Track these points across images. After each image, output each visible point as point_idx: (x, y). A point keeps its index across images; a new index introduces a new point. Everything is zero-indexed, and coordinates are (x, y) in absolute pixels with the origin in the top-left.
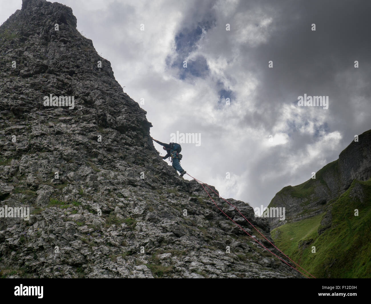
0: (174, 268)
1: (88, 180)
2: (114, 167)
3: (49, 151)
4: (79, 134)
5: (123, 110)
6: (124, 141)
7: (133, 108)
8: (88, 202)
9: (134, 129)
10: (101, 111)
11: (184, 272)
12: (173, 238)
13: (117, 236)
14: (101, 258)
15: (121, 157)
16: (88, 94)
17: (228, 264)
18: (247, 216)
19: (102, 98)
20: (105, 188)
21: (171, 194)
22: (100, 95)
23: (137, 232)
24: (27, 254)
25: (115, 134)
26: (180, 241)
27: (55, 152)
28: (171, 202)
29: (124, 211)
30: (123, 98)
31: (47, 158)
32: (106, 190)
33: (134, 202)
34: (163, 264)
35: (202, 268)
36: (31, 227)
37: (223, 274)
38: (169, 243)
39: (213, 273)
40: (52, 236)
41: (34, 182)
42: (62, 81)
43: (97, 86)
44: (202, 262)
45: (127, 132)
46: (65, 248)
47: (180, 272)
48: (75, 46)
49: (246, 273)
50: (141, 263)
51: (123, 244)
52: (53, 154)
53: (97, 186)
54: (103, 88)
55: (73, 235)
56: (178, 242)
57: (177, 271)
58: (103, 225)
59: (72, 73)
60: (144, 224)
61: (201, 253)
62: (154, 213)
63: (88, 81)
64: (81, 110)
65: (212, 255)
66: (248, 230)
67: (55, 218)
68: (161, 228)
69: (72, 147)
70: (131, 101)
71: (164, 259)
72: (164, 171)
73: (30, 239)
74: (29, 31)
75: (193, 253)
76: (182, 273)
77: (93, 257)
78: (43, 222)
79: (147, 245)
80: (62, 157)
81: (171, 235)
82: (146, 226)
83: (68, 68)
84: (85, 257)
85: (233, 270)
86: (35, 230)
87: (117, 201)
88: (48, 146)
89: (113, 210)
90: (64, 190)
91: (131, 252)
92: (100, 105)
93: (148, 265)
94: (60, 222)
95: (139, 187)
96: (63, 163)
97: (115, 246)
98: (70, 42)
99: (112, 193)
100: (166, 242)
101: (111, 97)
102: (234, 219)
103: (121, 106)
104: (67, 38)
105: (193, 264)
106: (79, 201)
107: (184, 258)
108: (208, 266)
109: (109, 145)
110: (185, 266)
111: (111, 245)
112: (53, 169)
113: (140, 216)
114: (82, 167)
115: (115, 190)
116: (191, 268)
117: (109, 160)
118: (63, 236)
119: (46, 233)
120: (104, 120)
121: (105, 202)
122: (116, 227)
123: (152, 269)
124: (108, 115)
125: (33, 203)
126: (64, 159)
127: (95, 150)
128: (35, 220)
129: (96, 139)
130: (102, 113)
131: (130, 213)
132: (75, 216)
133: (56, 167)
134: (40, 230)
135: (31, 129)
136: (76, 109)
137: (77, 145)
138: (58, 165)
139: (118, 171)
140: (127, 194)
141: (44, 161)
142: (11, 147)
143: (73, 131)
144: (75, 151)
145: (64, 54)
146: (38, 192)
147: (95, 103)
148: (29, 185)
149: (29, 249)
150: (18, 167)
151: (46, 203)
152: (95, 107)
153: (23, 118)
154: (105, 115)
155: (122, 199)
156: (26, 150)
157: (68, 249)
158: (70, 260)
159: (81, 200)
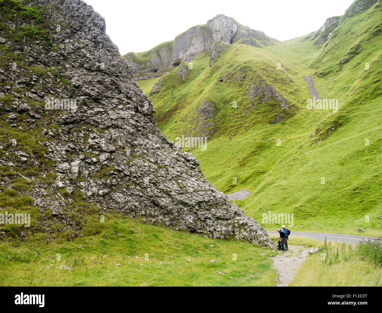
1: (143, 146)
2: (148, 138)
3: (122, 128)
4: (130, 118)
6: (146, 122)
8: (148, 158)
9: (149, 115)
11: (187, 187)
13: (164, 174)
14: (162, 182)
15: (149, 132)
16: (128, 93)
17: (197, 184)
18: (194, 162)
19: (136, 97)
20: (151, 151)
21: (169, 151)
22: (135, 95)
23: (169, 172)
24: (133, 178)
25: (143, 118)
27: (126, 130)
28: (172, 156)
29: (162, 162)
30: (145, 98)
31: (123, 133)
33: (165, 159)
35: (191, 186)
36: (132, 167)
37: (197, 188)
40: (143, 173)
41: (122, 145)
42: (114, 81)
43: (132, 89)
44: (191, 184)
45: (147, 116)
49: (203, 187)
50: (175, 184)
51: (166, 177)
52: (124, 130)
53: (148, 149)
55: (149, 172)
56: (182, 176)
58: (158, 169)
59: (117, 76)
60: (171, 169)
61: (189, 180)
63: (127, 84)
64: (126, 102)
65: (192, 181)
67: (141, 165)
68: (176, 171)
71: (181, 183)
72: (163, 138)
73: (134, 173)
74: (77, 27)
75: (187, 180)
77: (159, 181)
78: (136, 166)
79: (174, 177)
80: (129, 132)
81: (180, 174)
83: (116, 74)
84: (156, 181)
85: (199, 186)
86: (134, 169)
87: (158, 157)
88: (121, 126)
89: (158, 161)
90: (136, 150)
91: (170, 179)
92: (136, 101)
93: (177, 185)
94: (143, 167)
95: (161, 150)
97: (164, 177)
98: (112, 51)
99: (154, 153)
100: (179, 176)
101: (140, 97)
102: (190, 162)
104: (110, 49)
106: (143, 156)
107: (185, 182)
108: (193, 185)
109: (143, 125)
110: (187, 185)
111: (162, 176)
113: (169, 165)
114: (138, 138)
117: (146, 134)
118: (147, 173)
119: (139, 171)
120: (137, 109)
121: (154, 158)
122: (162, 170)
123: (179, 186)
124: (139, 107)
125: (125, 156)
126: (130, 134)
127: (139, 128)
128: (133, 165)
129: (137, 121)
130: (136, 105)
131: (164, 163)
132: (146, 164)
133: (128, 138)
134: (136, 169)
135: (107, 112)
136: (123, 101)
137: (133, 126)
138: (129, 137)
139: (151, 140)
140: (160, 154)
141: (122, 134)
142: (103, 123)
143: (128, 117)
144: (133, 130)
145: (112, 63)
146: (126, 150)
147: (133, 99)
148: (121, 147)
149: (134, 176)
150: (111, 136)
151: (131, 156)
152: (132, 101)
153: (99, 102)
154: (137, 106)
155: (160, 157)
156: (111, 126)
157: (150, 178)
158: (152, 182)
159: (145, 156)
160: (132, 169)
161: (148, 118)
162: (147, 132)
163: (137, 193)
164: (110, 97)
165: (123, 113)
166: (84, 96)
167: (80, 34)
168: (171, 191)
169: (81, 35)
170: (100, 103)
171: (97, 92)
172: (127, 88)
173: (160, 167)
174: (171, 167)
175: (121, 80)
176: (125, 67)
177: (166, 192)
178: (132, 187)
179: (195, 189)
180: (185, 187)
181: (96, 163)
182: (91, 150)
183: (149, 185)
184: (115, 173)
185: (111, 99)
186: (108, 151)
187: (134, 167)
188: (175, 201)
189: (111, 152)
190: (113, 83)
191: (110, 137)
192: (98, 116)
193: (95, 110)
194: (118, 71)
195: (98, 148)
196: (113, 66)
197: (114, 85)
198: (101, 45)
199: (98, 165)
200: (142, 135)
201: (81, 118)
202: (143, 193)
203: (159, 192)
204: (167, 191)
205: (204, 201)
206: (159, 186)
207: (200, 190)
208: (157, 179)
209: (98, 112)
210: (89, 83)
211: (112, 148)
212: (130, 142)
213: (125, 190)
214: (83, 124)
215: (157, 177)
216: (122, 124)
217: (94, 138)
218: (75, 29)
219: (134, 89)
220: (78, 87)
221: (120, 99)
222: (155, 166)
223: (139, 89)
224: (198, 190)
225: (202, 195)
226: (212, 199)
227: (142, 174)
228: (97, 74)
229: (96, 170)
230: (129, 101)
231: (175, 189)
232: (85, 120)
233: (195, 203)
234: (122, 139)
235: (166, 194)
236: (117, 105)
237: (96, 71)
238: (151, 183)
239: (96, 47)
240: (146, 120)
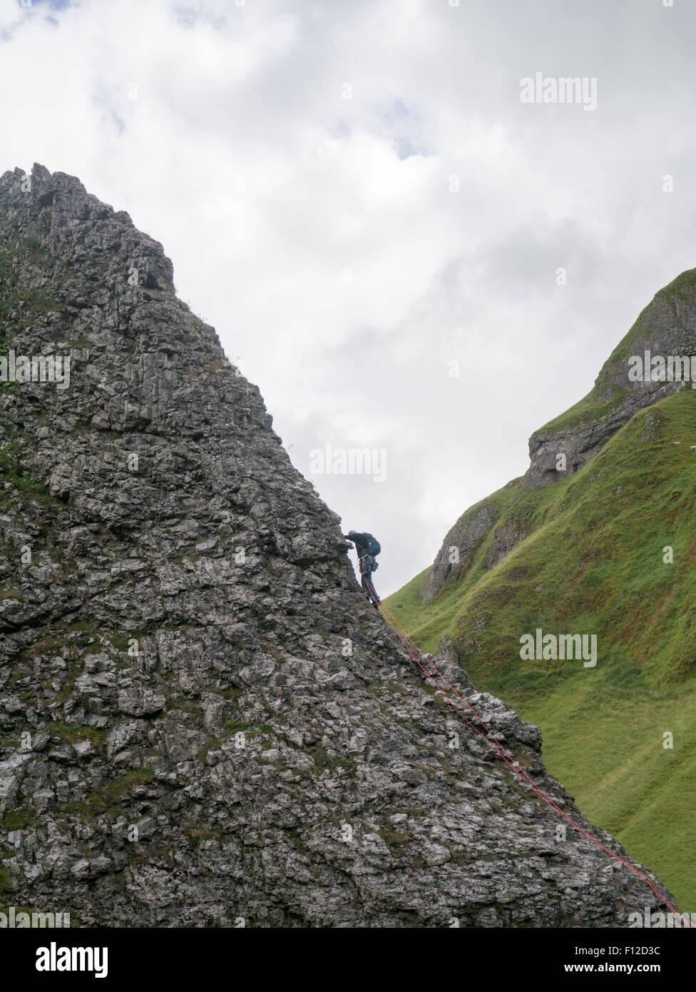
0: (412, 836)
1: (272, 684)
2: (305, 649)
3: (199, 625)
4: (237, 583)
5: (303, 524)
6: (310, 587)
7: (320, 517)
8: (283, 727)
9: (323, 560)
10: (264, 526)
11: (424, 841)
12: (407, 790)
13: (335, 788)
14: (320, 822)
15: (312, 626)
16: (236, 490)
17: (477, 829)
18: (509, 730)
20: (302, 701)
21: (395, 695)
22: (258, 495)
23: (359, 782)
24: (218, 810)
25: (293, 575)
26: (416, 795)
27: (211, 628)
28: (397, 715)
29: (336, 743)
30: (300, 500)
31: (198, 640)
32: (304, 704)
33: (349, 728)
34: (398, 830)
35: (445, 836)
36: (213, 769)
37: (471, 844)
38: (402, 797)
39: (459, 844)
40: (248, 788)
41: (193, 688)
42: (183, 457)
43: (250, 472)
44: (446, 827)
45: (312, 567)
46: (269, 806)
47: (420, 840)
48: (192, 364)
49: (499, 842)
50: (370, 830)
51: (343, 800)
52: (206, 631)
53: (289, 695)
54: (261, 476)
55: (275, 785)
56: (414, 797)
57: (416, 839)
58: (312, 769)
59: (197, 437)
60: (367, 769)
61: (444, 811)
62: (379, 749)
63: (231, 458)
64: (229, 523)
65: (457, 815)
66: (508, 753)
67: (246, 760)
68: (390, 775)
69: (235, 615)
70: (314, 503)
71: (399, 823)
72: (380, 642)
73: (218, 789)
74: (79, 296)
75: (434, 812)
76: (422, 842)
77: (309, 821)
78: (229, 763)
79: (375, 801)
80: (223, 637)
81: (405, 787)
82: (371, 772)
83: (190, 429)
84: (299, 818)
85: (483, 838)
86: (220, 776)
87: (323, 724)
88: (196, 615)
89: (320, 740)
90: (241, 701)
91: (355, 811)
92: (263, 517)
93: (380, 833)
94: (254, 767)
95: (349, 692)
96: (226, 649)
97: (334, 802)
98: (179, 353)
99: (313, 709)
100: (398, 796)
101: (279, 497)
102: (489, 735)
103: (298, 516)
104: (174, 345)
105: (435, 829)
106: (266, 723)
107: (424, 820)
108: (453, 833)
109: (290, 603)
110: (425, 833)
111: (326, 800)
112: (214, 662)
113: (361, 754)
114: (257, 655)
115: (317, 703)
116: (432, 836)
117: (295, 634)
118: (264, 787)
119: (237, 781)
120: (272, 543)
121: (307, 726)
122: (331, 773)
123: (386, 839)
124: (279, 536)
125: (200, 726)
126: (228, 641)
127: (269, 617)
128: (217, 760)
129: (265, 590)
130: (267, 531)
131: (345, 747)
132: (270, 754)
133: (218, 658)
134: (228, 776)
135: (154, 571)
136: (219, 521)
137: (241, 610)
138: (221, 654)
139: (312, 658)
140: (335, 713)
141: (197, 646)
142: (134, 614)
143: (228, 578)
144: (241, 625)
145: (176, 394)
146: (203, 705)
147: (252, 510)
148: (187, 693)
149: (219, 803)
150: (158, 657)
151: (220, 725)
152: (253, 517)
153: (131, 540)
154: (271, 534)
155: (331, 722)
156: (161, 620)
157: (274, 807)
158: (280, 823)
159: (271, 722)
160: (214, 776)
161: (317, 574)
162: (301, 629)
163: (223, 867)
164: (172, 516)
165: (209, 566)
166: (84, 525)
167: (88, 316)
168: (349, 861)
169: (89, 321)
170: (134, 542)
171: (123, 505)
172: (232, 473)
173: (323, 763)
174: (370, 758)
175: (212, 449)
176: (230, 397)
177: (332, 862)
178: (209, 843)
179: (461, 847)
180: (419, 842)
181: (87, 759)
182: (80, 714)
183: (267, 836)
184: (151, 793)
185: (175, 520)
186: (138, 711)
187: (220, 768)
188: (365, 901)
189: (149, 716)
190: (184, 464)
191: (151, 662)
192: (121, 590)
193: (113, 570)
194: (197, 417)
195: (106, 703)
196: (181, 403)
197: (191, 471)
198: (142, 338)
199: (96, 765)
200: (282, 639)
201: (64, 602)
202: (248, 867)
203: (307, 865)
204: (336, 859)
205: (493, 903)
206: (309, 837)
207: (481, 856)
208: (304, 810)
209: (122, 574)
210: (98, 478)
211: (155, 700)
212: (224, 672)
213: (179, 857)
214: (70, 624)
215: (303, 804)
216: (198, 610)
217: (96, 671)
218: (73, 304)
219: (256, 473)
220: (65, 498)
221: (206, 516)
222: (304, 761)
223: (281, 467)
224: (474, 855)
225: (488, 877)
226: (534, 895)
227: (245, 794)
228: (129, 442)
229: (83, 784)
230: (241, 518)
231: (365, 850)
232: (79, 608)
233: (448, 911)
234: (195, 662)
235: (335, 869)
236: (194, 539)
237: (128, 430)
238: (278, 827)
239: (130, 350)
240: (307, 583)
